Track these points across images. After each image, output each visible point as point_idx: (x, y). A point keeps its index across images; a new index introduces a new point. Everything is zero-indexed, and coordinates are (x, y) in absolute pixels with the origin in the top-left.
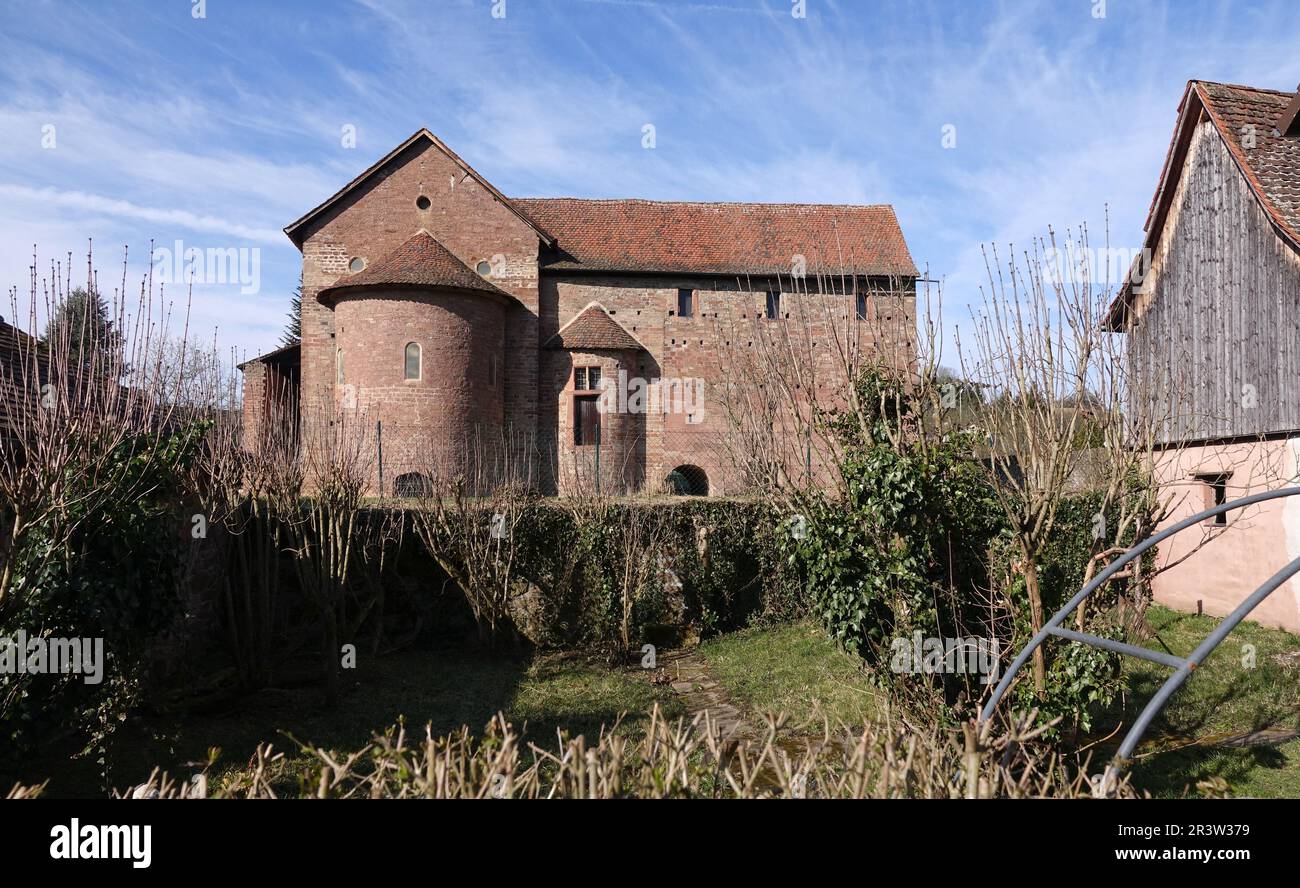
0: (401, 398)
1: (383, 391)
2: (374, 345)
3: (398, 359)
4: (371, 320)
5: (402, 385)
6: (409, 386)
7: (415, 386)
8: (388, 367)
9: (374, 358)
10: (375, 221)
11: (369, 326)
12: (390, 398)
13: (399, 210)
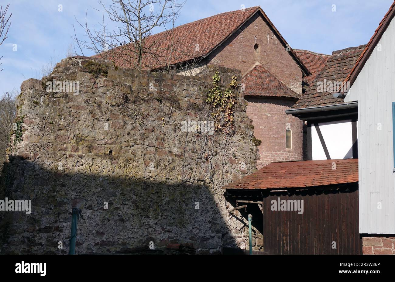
0: (285, 158)
1: (276, 154)
2: (271, 129)
3: (283, 137)
4: (269, 115)
5: (285, 151)
6: (288, 152)
7: (290, 152)
8: (278, 141)
9: (270, 136)
10: (237, 55)
11: (267, 118)
12: (280, 158)
13: (247, 50)
